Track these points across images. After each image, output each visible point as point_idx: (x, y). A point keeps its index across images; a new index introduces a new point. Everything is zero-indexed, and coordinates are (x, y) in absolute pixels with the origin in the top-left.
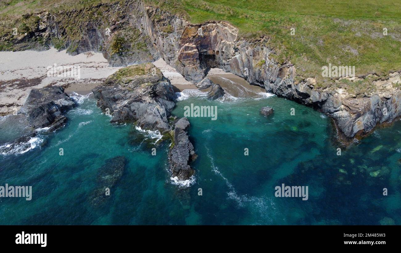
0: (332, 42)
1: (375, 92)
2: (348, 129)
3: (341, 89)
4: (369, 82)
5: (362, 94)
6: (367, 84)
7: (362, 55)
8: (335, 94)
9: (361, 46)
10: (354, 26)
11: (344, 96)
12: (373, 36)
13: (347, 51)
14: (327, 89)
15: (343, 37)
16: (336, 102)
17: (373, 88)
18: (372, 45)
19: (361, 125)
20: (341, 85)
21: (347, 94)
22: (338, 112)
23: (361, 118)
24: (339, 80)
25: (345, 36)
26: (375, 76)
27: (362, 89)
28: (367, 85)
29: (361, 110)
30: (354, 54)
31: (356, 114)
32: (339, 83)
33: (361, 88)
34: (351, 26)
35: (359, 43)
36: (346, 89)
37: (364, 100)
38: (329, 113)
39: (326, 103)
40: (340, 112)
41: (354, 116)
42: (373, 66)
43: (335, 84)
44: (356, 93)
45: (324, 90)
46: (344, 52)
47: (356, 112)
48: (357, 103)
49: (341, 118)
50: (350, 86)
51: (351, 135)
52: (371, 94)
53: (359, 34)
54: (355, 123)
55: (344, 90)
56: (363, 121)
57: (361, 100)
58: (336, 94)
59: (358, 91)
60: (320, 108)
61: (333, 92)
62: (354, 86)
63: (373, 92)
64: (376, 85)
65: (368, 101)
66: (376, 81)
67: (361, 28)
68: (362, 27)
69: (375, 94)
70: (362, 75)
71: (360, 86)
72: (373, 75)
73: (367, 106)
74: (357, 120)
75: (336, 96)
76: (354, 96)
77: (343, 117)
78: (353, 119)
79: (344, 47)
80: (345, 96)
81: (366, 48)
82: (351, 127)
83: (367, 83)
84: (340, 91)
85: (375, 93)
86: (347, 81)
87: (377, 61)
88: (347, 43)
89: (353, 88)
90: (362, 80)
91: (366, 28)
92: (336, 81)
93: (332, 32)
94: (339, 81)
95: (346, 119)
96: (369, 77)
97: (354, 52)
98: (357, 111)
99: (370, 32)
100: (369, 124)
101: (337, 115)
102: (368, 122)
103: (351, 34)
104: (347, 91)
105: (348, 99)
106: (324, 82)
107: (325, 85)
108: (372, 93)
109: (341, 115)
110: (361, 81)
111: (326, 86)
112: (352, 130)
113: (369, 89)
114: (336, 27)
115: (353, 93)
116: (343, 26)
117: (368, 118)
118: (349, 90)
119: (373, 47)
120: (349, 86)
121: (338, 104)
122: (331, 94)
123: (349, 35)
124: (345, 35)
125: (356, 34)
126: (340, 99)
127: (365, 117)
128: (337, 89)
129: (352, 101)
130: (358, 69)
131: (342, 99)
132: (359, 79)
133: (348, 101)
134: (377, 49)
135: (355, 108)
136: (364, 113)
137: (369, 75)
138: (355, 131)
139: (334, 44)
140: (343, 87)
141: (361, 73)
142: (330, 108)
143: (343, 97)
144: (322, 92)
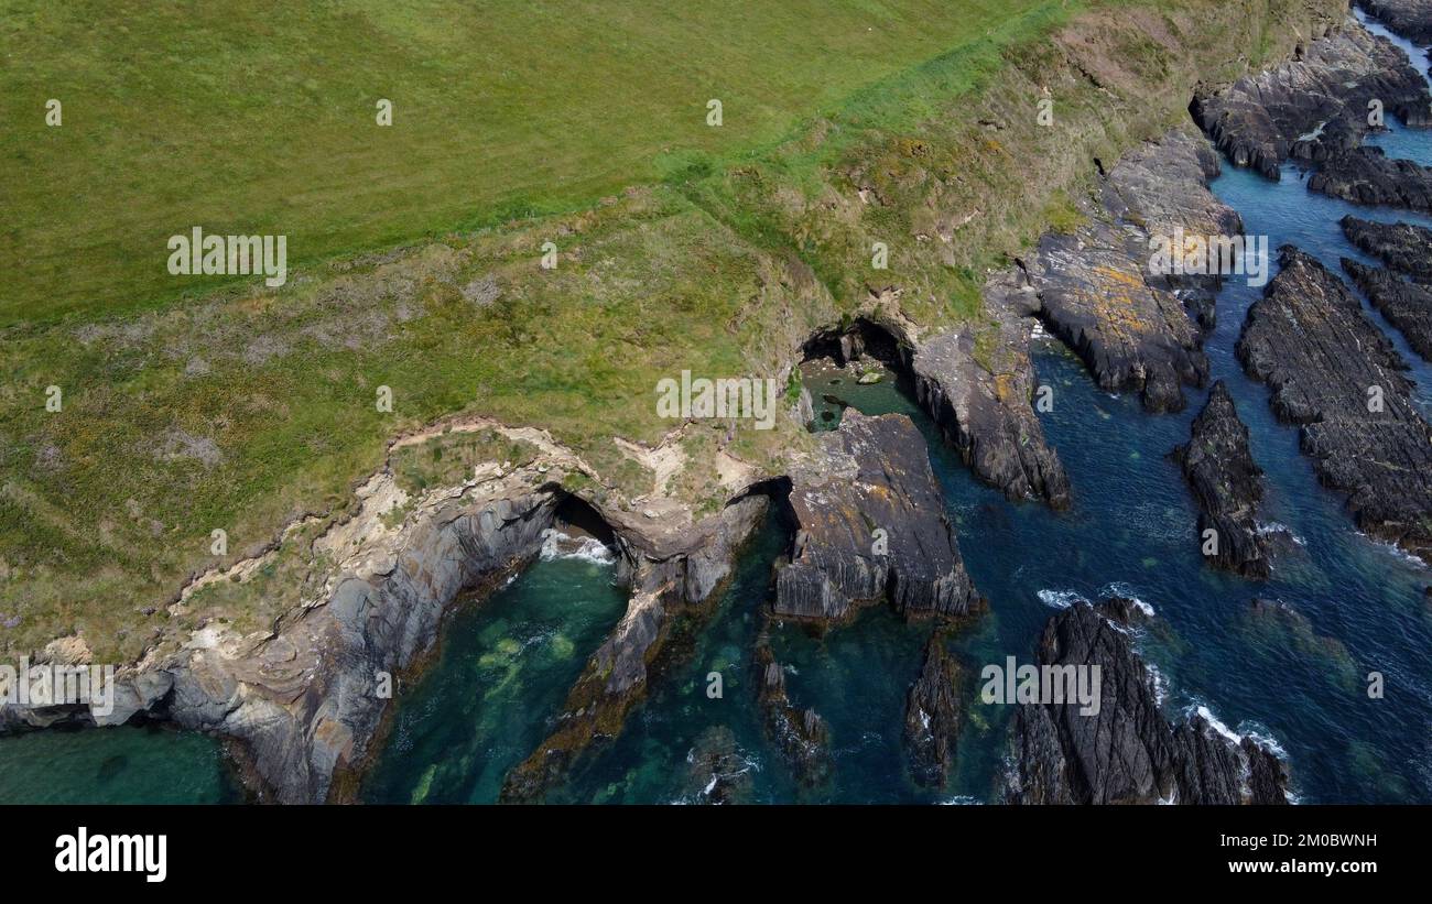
0: (100, 438)
1: (336, 573)
2: (298, 773)
3: (205, 630)
4: (297, 554)
5: (295, 612)
6: (295, 566)
7: (237, 455)
8: (190, 657)
9: (223, 419)
10: (170, 335)
11: (229, 653)
12: (253, 357)
13: (173, 455)
14: (151, 657)
15: (141, 398)
16: (212, 685)
17: (326, 564)
18: (260, 400)
19: (334, 732)
20: (199, 617)
21: (239, 638)
22: (239, 711)
23: (324, 710)
24: (184, 598)
25: (147, 390)
26: (314, 520)
27: (284, 595)
28: (297, 569)
29: (312, 677)
30: (207, 460)
31: (303, 699)
32: (190, 614)
33: (281, 593)
34: (159, 337)
35: (211, 408)
36: (223, 621)
37: (309, 625)
38: (210, 723)
39: (178, 698)
40: (246, 709)
41: (298, 708)
42: (288, 489)
43: (175, 622)
44: (267, 621)
45: (141, 667)
46: (164, 466)
47: (297, 693)
48: (290, 655)
49: (259, 730)
50: (234, 604)
51: (315, 792)
52: (328, 587)
53: (200, 367)
54: (312, 738)
55: (220, 627)
56: (335, 713)
57: (301, 629)
58: (198, 657)
59: (273, 611)
60: (169, 719)
61: (181, 655)
62: (249, 597)
63: (331, 579)
64: (330, 551)
65: (326, 622)
66: (324, 535)
67: (200, 336)
68: (204, 331)
69: (339, 582)
70: (263, 543)
71: (270, 587)
72: (303, 520)
73: (330, 643)
74: (314, 722)
75: (198, 663)
76: (267, 634)
77: (264, 724)
78: (299, 725)
79: (157, 444)
80: (234, 649)
81: (243, 418)
82: (304, 760)
83: (295, 563)
84: (209, 637)
85: (341, 577)
86: (216, 593)
87: (295, 465)
88: (167, 421)
89: (247, 607)
90: (272, 556)
91: (218, 332)
92: (172, 609)
93: (87, 394)
94: (186, 605)
95: (276, 728)
96: (293, 533)
97: (205, 450)
98: (301, 688)
99: (237, 343)
100: (363, 703)
101: (240, 722)
102: (354, 702)
103: (169, 376)
104: (234, 627)
105: (249, 655)
106: (122, 638)
107: (132, 648)
108: (330, 584)
109: (252, 718)
110: (269, 562)
111: (140, 649)
112: (313, 772)
113: (312, 579)
114: (96, 361)
115: (258, 626)
116: (126, 346)
117: (351, 688)
118: (239, 621)
119: (266, 404)
120: (230, 606)
121: (221, 690)
122: (173, 666)
123: (163, 382)
124: (144, 385)
125: (188, 369)
126: (221, 669)
127: (336, 694)
128: (191, 640)
129: (269, 654)
130: (237, 528)
131: (227, 665)
132: (258, 563)
133: (253, 661)
134: (284, 409)
135: (287, 681)
136: (329, 683)
137: (291, 527)
138: (324, 768)
139: (111, 445)
140: (211, 620)
141: (255, 539)
142: (202, 708)
143: (230, 657)
144: (135, 675)
